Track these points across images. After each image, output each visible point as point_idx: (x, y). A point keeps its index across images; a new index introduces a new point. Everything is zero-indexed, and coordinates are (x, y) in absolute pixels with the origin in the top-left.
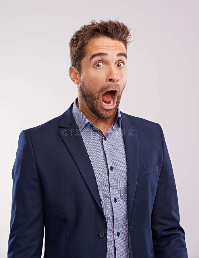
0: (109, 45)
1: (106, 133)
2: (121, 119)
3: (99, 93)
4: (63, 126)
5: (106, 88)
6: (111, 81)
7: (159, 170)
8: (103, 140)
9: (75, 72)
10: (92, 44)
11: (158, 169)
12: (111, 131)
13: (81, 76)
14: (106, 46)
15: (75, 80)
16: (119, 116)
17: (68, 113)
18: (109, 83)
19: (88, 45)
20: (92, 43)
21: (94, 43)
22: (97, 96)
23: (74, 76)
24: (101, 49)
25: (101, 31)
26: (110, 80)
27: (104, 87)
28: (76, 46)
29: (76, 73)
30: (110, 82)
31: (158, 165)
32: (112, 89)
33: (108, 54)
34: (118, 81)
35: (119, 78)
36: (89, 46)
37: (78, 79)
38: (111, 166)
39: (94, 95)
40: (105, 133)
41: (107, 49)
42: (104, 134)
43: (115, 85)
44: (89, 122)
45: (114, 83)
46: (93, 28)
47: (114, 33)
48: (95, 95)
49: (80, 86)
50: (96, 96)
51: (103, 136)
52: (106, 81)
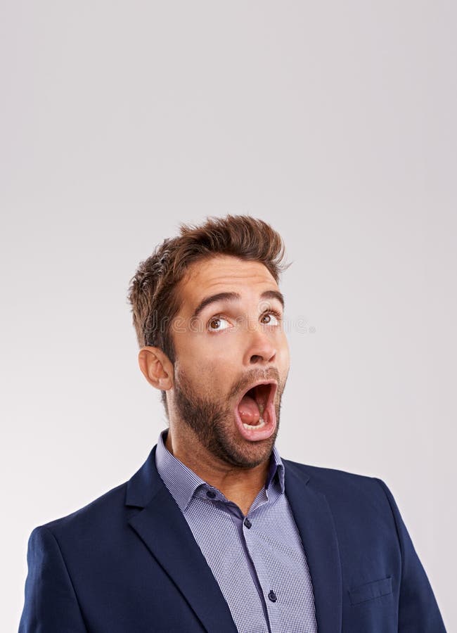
0: (237, 274)
1: (249, 509)
2: (284, 471)
3: (228, 398)
4: (137, 505)
5: (246, 381)
6: (256, 361)
7: (394, 590)
8: (244, 528)
9: (156, 361)
10: (195, 277)
11: (391, 587)
12: (262, 504)
13: (175, 364)
14: (231, 277)
15: (160, 380)
16: (277, 464)
17: (146, 473)
18: (252, 367)
19: (185, 279)
20: (194, 274)
21: (199, 273)
22: (224, 409)
23: (155, 371)
24: (219, 283)
25: (215, 241)
26: (255, 358)
27: (241, 379)
28: (152, 292)
29: (159, 361)
30: (255, 363)
31: (391, 579)
32: (260, 381)
33: (240, 293)
34: (272, 359)
35: (274, 352)
36: (187, 282)
37: (166, 376)
38: (272, 592)
39: (217, 406)
40: (246, 509)
41: (236, 283)
42: (244, 513)
43: (267, 371)
44: (204, 482)
45: (264, 365)
46: (193, 237)
47: (247, 243)
48: (220, 406)
49: (176, 391)
50: (221, 408)
51: (242, 518)
52: (244, 363)
